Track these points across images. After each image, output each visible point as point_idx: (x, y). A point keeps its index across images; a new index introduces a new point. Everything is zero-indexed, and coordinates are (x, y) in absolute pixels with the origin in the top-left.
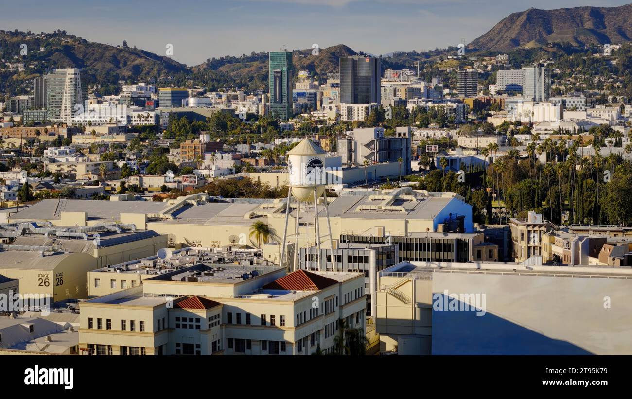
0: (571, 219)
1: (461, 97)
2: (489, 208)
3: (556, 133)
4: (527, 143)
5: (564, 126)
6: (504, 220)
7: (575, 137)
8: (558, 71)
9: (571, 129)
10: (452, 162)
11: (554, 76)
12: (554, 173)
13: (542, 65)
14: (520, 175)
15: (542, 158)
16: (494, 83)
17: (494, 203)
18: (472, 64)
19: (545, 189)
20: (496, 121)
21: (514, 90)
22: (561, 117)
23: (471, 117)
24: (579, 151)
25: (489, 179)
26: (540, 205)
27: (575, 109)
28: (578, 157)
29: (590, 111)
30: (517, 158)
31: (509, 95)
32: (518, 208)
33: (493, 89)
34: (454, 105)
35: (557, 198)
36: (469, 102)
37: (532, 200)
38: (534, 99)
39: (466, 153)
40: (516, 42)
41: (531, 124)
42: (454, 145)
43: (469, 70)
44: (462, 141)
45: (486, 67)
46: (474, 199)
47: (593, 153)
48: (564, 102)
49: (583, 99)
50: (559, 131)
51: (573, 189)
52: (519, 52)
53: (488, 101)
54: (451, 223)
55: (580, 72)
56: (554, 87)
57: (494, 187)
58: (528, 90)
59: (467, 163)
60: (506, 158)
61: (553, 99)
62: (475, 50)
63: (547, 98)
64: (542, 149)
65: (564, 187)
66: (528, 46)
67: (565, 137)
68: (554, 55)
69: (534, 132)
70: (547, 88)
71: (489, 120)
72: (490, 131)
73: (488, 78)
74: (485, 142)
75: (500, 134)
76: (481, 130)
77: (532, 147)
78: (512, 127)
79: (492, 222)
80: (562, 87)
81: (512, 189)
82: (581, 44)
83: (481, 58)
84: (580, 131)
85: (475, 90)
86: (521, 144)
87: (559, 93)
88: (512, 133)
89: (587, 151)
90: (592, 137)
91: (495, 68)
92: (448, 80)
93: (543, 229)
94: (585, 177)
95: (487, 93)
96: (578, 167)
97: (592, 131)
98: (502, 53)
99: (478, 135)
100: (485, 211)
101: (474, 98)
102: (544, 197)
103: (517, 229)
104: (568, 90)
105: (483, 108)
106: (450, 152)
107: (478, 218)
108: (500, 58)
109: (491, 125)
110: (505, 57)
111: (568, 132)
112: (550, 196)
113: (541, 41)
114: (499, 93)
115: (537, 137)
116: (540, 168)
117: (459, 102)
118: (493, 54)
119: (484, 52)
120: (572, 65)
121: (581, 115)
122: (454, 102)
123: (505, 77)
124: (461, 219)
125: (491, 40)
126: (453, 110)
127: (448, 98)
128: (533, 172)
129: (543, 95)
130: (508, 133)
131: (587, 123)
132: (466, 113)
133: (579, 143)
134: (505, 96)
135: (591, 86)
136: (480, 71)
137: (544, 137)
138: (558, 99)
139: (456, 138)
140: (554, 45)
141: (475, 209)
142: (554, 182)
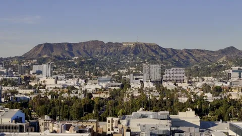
0: (60, 119)
1: (20, 75)
2: (31, 115)
3: (54, 88)
4: (44, 92)
5: (57, 86)
6: (36, 119)
7: (61, 90)
8: (55, 66)
9: (60, 87)
10: (17, 98)
11: (54, 68)
12: (53, 102)
13: (49, 64)
14: (42, 103)
15: (49, 97)
16: (32, 70)
17: (32, 113)
18: (23, 63)
19: (51, 108)
20: (33, 84)
21: (39, 73)
22: (56, 83)
23: (23, 82)
24: (63, 95)
25: (30, 105)
26: (49, 114)
27: (61, 80)
28: (62, 97)
29: (67, 81)
30: (41, 97)
31: (37, 74)
32: (41, 115)
33: (31, 72)
34: (17, 78)
35: (55, 111)
36: (22, 77)
37: (46, 112)
38: (46, 76)
39: (22, 95)
40: (40, 55)
41: (45, 85)
42: (17, 93)
43: (23, 65)
44: (20, 91)
45: (29, 64)
46: (25, 112)
47: (68, 96)
48: (57, 77)
49: (64, 76)
50: (55, 88)
51: (60, 108)
52: (41, 59)
53: (30, 76)
54: (17, 120)
55: (63, 66)
56: (54, 72)
57: (32, 108)
58: (44, 72)
59: (22, 99)
60: (36, 97)
61: (53, 76)
62: (25, 57)
63: (51, 76)
64: (50, 94)
65: (57, 107)
66: (45, 56)
67: (58, 90)
68: (54, 60)
69: (46, 88)
70: (51, 72)
71: (30, 83)
72: (30, 87)
73: (29, 68)
74: (29, 91)
75: (34, 89)
76: (27, 87)
77: (46, 93)
78: (38, 86)
79: (32, 120)
80: (57, 72)
81: (38, 108)
82: (64, 56)
83: (27, 61)
84: (63, 88)
85: (25, 73)
86: (42, 92)
87: (56, 74)
88: (39, 88)
89: (65, 95)
90: (67, 90)
91: (32, 64)
92: (15, 69)
93: (50, 121)
94: (64, 104)
95: (29, 74)
96: (62, 101)
97: (67, 88)
98: (35, 59)
99: (26, 89)
100: (29, 116)
101: (24, 75)
102: (50, 111)
103: (41, 121)
104: (59, 73)
105: (28, 79)
106: (16, 95)
107: (27, 118)
108: (34, 61)
109: (31, 85)
110: (36, 60)
111: (59, 88)
112: (52, 111)
113: (49, 55)
114: (34, 74)
115: (48, 90)
116: (49, 101)
117: (19, 77)
118: (32, 59)
119: (28, 58)
120: (60, 64)
121: (63, 82)
122: (17, 77)
123: (36, 68)
124: (21, 118)
125: (31, 54)
126: (17, 80)
127: (15, 75)
128: (46, 102)
129: (50, 75)
130: (37, 88)
131: (66, 85)
132: (21, 81)
133: (62, 92)
134: (36, 75)
135: (67, 72)
136: (27, 65)
137: (50, 90)
138: (55, 76)
139: (17, 90)
140: (54, 56)
141: (26, 115)
142: (54, 106)
